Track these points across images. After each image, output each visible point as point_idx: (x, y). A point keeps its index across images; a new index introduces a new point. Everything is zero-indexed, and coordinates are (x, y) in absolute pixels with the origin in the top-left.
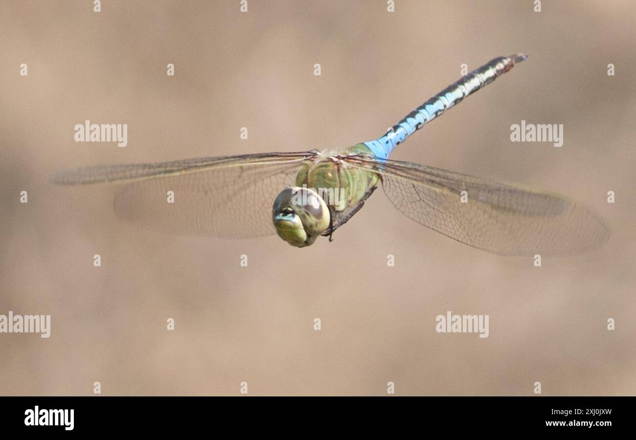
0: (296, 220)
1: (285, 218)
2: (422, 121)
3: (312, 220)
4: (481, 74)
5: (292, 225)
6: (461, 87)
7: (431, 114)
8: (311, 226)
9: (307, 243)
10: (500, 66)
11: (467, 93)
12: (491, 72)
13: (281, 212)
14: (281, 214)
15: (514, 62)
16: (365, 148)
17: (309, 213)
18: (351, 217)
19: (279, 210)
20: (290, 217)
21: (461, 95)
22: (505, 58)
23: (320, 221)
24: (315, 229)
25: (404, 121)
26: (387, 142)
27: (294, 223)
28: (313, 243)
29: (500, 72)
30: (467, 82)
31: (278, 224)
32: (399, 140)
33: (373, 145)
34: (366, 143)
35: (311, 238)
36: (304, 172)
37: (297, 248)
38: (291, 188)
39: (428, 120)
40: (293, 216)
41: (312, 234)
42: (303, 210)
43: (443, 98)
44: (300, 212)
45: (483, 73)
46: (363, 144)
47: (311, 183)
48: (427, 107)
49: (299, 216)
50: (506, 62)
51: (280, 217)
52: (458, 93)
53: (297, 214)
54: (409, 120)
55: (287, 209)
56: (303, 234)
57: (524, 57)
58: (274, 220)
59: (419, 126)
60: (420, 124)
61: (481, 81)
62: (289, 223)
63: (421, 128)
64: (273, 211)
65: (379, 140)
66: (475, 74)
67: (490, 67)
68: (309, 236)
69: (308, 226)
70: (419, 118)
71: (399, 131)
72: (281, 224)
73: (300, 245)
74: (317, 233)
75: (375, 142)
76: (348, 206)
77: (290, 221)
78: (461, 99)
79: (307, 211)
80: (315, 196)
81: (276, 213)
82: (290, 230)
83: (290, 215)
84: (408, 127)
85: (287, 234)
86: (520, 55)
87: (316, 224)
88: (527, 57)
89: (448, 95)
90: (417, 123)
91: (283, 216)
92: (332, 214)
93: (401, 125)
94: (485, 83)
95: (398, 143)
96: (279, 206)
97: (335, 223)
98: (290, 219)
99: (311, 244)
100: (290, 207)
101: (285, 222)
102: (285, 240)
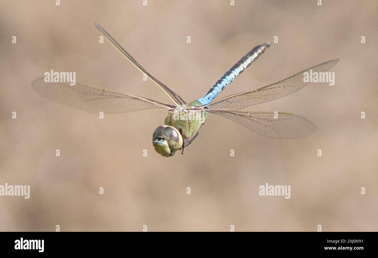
0: (165, 143)
1: (159, 142)
2: (225, 85)
3: (173, 143)
4: (251, 57)
5: (163, 146)
6: (242, 65)
7: (229, 81)
8: (173, 146)
9: (170, 155)
10: (260, 51)
11: (245, 68)
12: (255, 55)
13: (157, 139)
14: (157, 140)
15: (266, 48)
16: (199, 103)
17: (171, 139)
18: (192, 141)
19: (156, 137)
20: (162, 141)
21: (242, 69)
22: (262, 46)
23: (178, 143)
24: (175, 147)
25: (216, 86)
26: (209, 98)
27: (164, 144)
28: (174, 155)
29: (260, 54)
30: (244, 61)
31: (155, 145)
32: (214, 97)
33: (202, 101)
34: (199, 100)
35: (173, 152)
36: (169, 118)
37: (165, 157)
38: (162, 126)
39: (228, 84)
40: (164, 141)
41: (173, 150)
42: (169, 138)
43: (234, 71)
44: (167, 138)
45: (252, 56)
46: (197, 100)
47: (173, 124)
48: (227, 77)
49: (166, 140)
50: (262, 48)
51: (157, 141)
52: (241, 68)
53: (165, 140)
54: (219, 85)
55: (160, 137)
56: (168, 150)
57: (270, 45)
58: (153, 143)
59: (223, 88)
60: (224, 87)
61: (252, 60)
62: (161, 144)
63: (224, 89)
64: (153, 138)
65: (205, 98)
66: (248, 57)
67: (255, 52)
68: (172, 151)
69: (172, 146)
70: (223, 83)
71: (214, 91)
72: (157, 145)
73: (167, 156)
74: (176, 150)
75: (203, 99)
76: (192, 135)
77: (162, 143)
78: (243, 71)
79: (171, 138)
80: (175, 130)
81: (154, 139)
82: (161, 148)
83: (162, 140)
84: (218, 89)
85: (160, 150)
86: (268, 43)
87: (176, 145)
88: (271, 44)
89: (236, 69)
90: (222, 87)
91: (158, 140)
92: (184, 140)
93: (214, 88)
94: (253, 61)
95: (214, 98)
96: (156, 136)
97: (185, 144)
98: (162, 142)
99: (173, 155)
100: (161, 136)
101: (159, 144)
102: (159, 153)
